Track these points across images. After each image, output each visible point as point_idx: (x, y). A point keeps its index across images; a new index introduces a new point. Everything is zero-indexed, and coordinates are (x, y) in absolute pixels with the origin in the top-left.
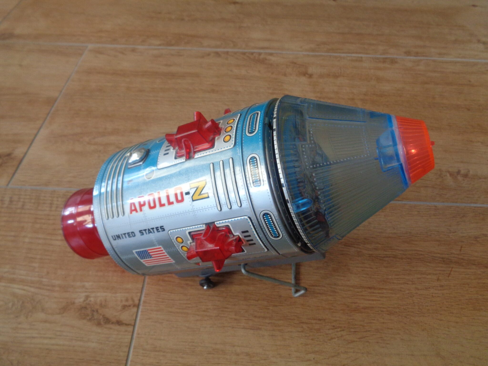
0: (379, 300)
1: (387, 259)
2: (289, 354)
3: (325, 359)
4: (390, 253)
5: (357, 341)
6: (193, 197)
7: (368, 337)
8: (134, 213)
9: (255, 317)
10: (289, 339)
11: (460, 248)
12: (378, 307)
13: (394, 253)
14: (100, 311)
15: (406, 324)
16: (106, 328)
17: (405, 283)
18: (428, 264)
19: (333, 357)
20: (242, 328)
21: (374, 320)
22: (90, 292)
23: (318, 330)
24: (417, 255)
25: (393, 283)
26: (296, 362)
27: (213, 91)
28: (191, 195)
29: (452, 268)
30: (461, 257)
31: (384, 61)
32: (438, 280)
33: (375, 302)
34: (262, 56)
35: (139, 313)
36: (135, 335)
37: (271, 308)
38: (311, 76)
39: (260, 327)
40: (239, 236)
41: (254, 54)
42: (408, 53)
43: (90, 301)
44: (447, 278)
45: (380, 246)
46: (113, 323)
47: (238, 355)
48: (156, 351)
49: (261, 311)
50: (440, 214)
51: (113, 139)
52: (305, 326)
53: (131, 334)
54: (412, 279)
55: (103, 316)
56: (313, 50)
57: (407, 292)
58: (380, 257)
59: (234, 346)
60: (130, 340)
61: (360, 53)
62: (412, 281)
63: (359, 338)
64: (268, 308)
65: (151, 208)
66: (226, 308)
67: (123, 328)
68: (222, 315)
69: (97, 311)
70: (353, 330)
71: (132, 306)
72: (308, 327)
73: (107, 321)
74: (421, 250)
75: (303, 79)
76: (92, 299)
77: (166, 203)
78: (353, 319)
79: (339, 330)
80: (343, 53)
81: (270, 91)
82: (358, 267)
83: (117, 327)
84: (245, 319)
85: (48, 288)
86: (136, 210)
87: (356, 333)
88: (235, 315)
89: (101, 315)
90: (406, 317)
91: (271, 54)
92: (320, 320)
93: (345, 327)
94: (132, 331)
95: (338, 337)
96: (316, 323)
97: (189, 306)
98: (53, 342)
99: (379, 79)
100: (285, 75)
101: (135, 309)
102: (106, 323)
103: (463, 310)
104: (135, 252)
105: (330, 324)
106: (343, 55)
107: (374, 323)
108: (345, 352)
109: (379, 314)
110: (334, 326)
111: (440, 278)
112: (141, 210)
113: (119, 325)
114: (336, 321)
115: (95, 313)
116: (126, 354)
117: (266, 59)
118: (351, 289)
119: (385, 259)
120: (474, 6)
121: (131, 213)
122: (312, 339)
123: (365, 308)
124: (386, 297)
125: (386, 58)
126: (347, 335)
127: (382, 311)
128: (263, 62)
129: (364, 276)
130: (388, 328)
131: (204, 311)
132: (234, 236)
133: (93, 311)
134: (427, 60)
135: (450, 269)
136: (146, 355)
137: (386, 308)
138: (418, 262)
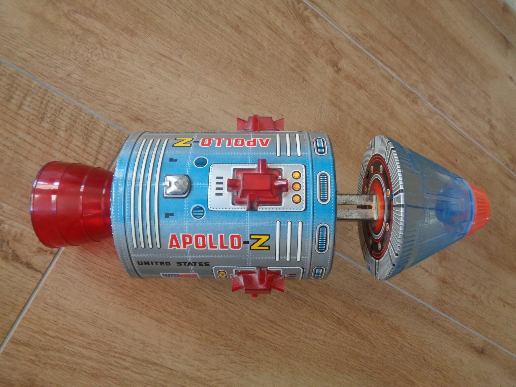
0: (273, 335)
1: (299, 301)
2: (179, 355)
3: (206, 369)
4: (304, 297)
5: (238, 363)
7: (248, 363)
9: (165, 310)
10: (185, 342)
11: (355, 315)
12: (270, 341)
13: (306, 299)
14: (10, 244)
15: (282, 362)
16: (12, 265)
18: (326, 319)
19: (213, 369)
20: (149, 317)
21: (261, 350)
22: (6, 217)
23: (213, 343)
24: (322, 307)
25: (292, 325)
26: (182, 364)
27: (236, 28)
29: (341, 329)
30: (352, 323)
31: (409, 94)
32: (325, 335)
33: (268, 335)
34: (307, 13)
35: (54, 263)
36: (41, 285)
37: (183, 307)
38: (338, 71)
39: (165, 321)
41: (301, 4)
42: (431, 98)
43: (4, 228)
44: (332, 337)
45: (300, 287)
46: (21, 263)
47: (134, 340)
48: (58, 309)
49: (173, 307)
52: (203, 334)
53: (38, 282)
54: (307, 327)
55: (13, 251)
56: (357, 38)
57: (298, 336)
59: (135, 331)
60: (34, 288)
61: (394, 71)
62: (306, 329)
63: (241, 362)
64: (181, 306)
66: (142, 292)
67: (31, 272)
68: (136, 297)
69: (8, 243)
70: (240, 353)
71: (49, 252)
72: (206, 337)
73: (16, 258)
74: (328, 304)
75: (330, 70)
76: (6, 226)
78: (245, 344)
79: (229, 348)
80: (382, 61)
81: (293, 66)
82: (272, 299)
83: (25, 269)
84: (155, 309)
87: (242, 356)
88: (148, 302)
89: (11, 248)
90: (285, 357)
91: (317, 16)
92: (218, 334)
93: (235, 348)
94: (40, 279)
95: (225, 355)
96: (214, 336)
97: (108, 275)
99: (392, 114)
100: (316, 53)
101: (51, 257)
102: (13, 260)
105: (225, 341)
106: (380, 63)
107: (258, 352)
108: (225, 369)
109: (267, 347)
110: (227, 344)
111: (327, 334)
113: (28, 267)
114: (231, 340)
115: (5, 244)
116: (26, 301)
117: (308, 20)
118: (257, 316)
119: (297, 301)
120: (511, 78)
122: (204, 349)
123: (259, 338)
124: (280, 335)
125: (411, 92)
126: (233, 355)
127: (270, 345)
128: (304, 20)
129: (273, 309)
130: (267, 361)
131: (120, 287)
133: (4, 241)
134: (441, 116)
135: (338, 330)
136: (46, 309)
137: (274, 344)
138: (320, 314)
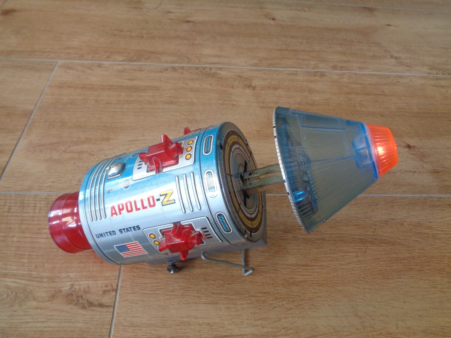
0: (311, 275)
1: (317, 241)
2: (242, 322)
3: (270, 323)
4: (320, 237)
5: (294, 308)
6: (163, 203)
7: (302, 304)
8: (114, 215)
9: (214, 294)
10: (241, 310)
11: (373, 231)
12: (311, 281)
13: (323, 237)
14: (84, 297)
15: (332, 292)
16: (90, 310)
17: (332, 260)
18: (349, 244)
19: (276, 322)
20: (204, 304)
21: (307, 291)
22: (74, 281)
23: (264, 301)
24: (340, 237)
25: (322, 261)
26: (247, 328)
27: (172, 103)
28: (161, 201)
29: (368, 246)
30: (374, 237)
31: (315, 74)
32: (357, 256)
33: (308, 277)
34: (213, 71)
35: (118, 296)
36: (115, 315)
37: (226, 286)
38: (254, 88)
39: (218, 301)
40: (200, 232)
41: (206, 69)
42: (335, 67)
43: (75, 288)
44: (363, 255)
46: (95, 306)
47: (200, 325)
48: (134, 326)
49: (218, 288)
50: (359, 203)
51: (85, 147)
52: (253, 299)
53: (112, 314)
54: (337, 257)
55: (87, 300)
56: (256, 65)
57: (333, 267)
58: (312, 240)
59: (197, 318)
60: (111, 319)
61: (295, 68)
62: (337, 259)
63: (296, 306)
64: (224, 285)
65: (128, 211)
66: (190, 288)
67: (104, 310)
68: (186, 294)
69: (82, 297)
70: (291, 300)
71: (111, 291)
72: (256, 300)
73: (91, 304)
74: (344, 233)
75: (248, 91)
76: (76, 287)
77: (141, 208)
78: (291, 291)
79: (280, 300)
80: (282, 67)
81: (220, 102)
82: (294, 249)
83: (99, 309)
84: (205, 296)
85: (38, 279)
86: (116, 213)
87: (294, 302)
88: (197, 293)
89: (85, 299)
90: (332, 287)
91: (221, 69)
92: (265, 293)
93: (285, 298)
94: (112, 311)
95: (280, 306)
96: (262, 296)
97: (159, 288)
98: (45, 325)
99: (310, 91)
100: (233, 87)
101: (114, 293)
102: (89, 306)
103: (376, 279)
104: (115, 247)
105: (273, 296)
106: (281, 69)
107: (307, 293)
108: (286, 317)
109: (311, 286)
110: (276, 298)
111: (358, 255)
112: (120, 214)
113: (101, 307)
114: (278, 293)
115: (80, 299)
116: (109, 330)
117: (216, 74)
118: (289, 267)
119: (315, 241)
120: (388, 25)
121: (112, 216)
122: (259, 309)
123: (300, 282)
124: (317, 272)
125: (317, 72)
126: (286, 304)
127: (313, 284)
128: (213, 75)
129: (300, 256)
130: (318, 297)
131: (172, 291)
132: (196, 232)
133: (79, 297)
134: (350, 73)
135: (366, 247)
136: (125, 330)
137: (316, 281)
138: (341, 243)
